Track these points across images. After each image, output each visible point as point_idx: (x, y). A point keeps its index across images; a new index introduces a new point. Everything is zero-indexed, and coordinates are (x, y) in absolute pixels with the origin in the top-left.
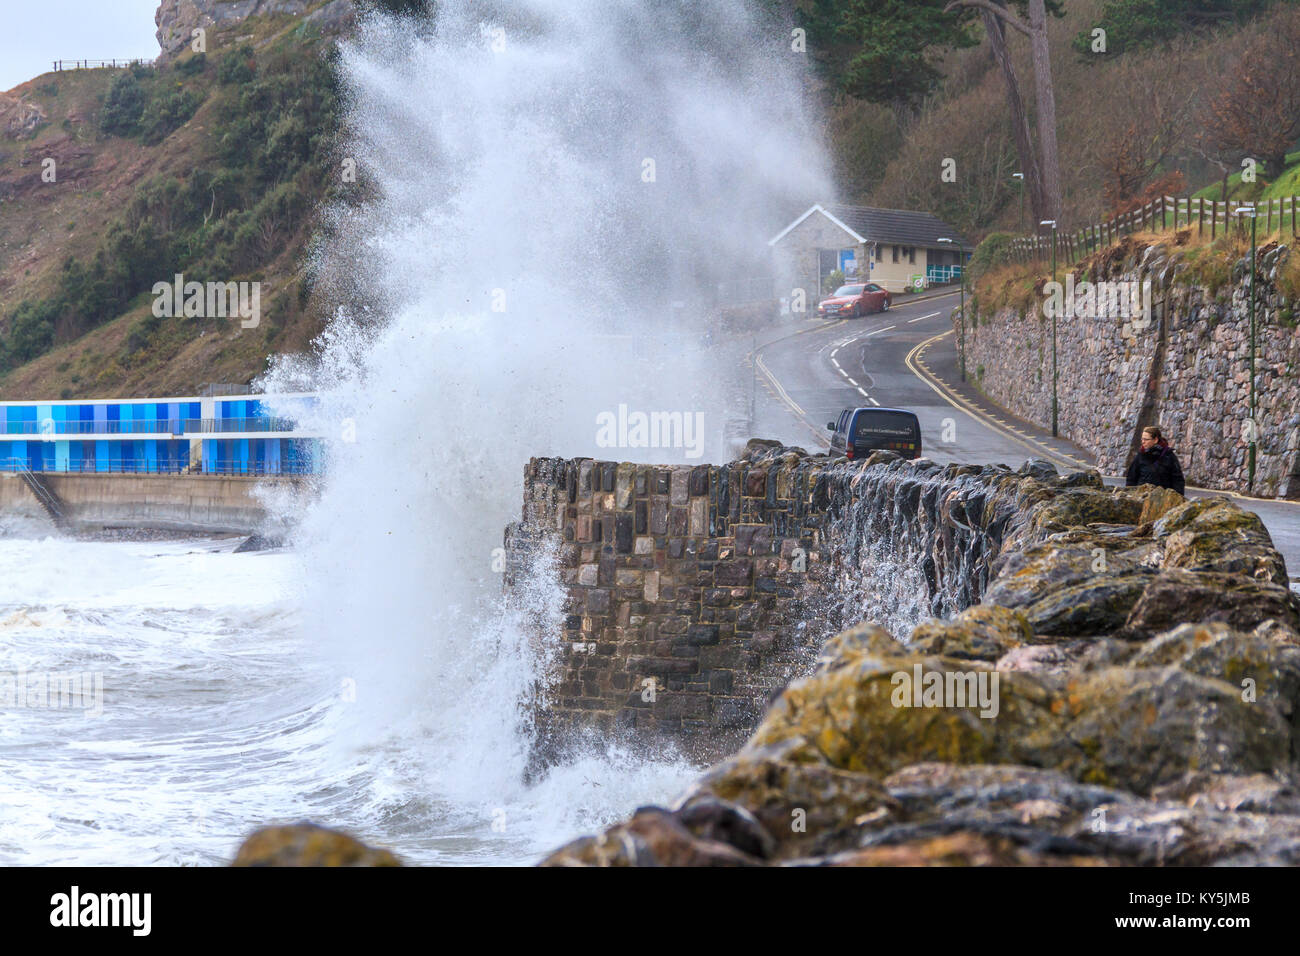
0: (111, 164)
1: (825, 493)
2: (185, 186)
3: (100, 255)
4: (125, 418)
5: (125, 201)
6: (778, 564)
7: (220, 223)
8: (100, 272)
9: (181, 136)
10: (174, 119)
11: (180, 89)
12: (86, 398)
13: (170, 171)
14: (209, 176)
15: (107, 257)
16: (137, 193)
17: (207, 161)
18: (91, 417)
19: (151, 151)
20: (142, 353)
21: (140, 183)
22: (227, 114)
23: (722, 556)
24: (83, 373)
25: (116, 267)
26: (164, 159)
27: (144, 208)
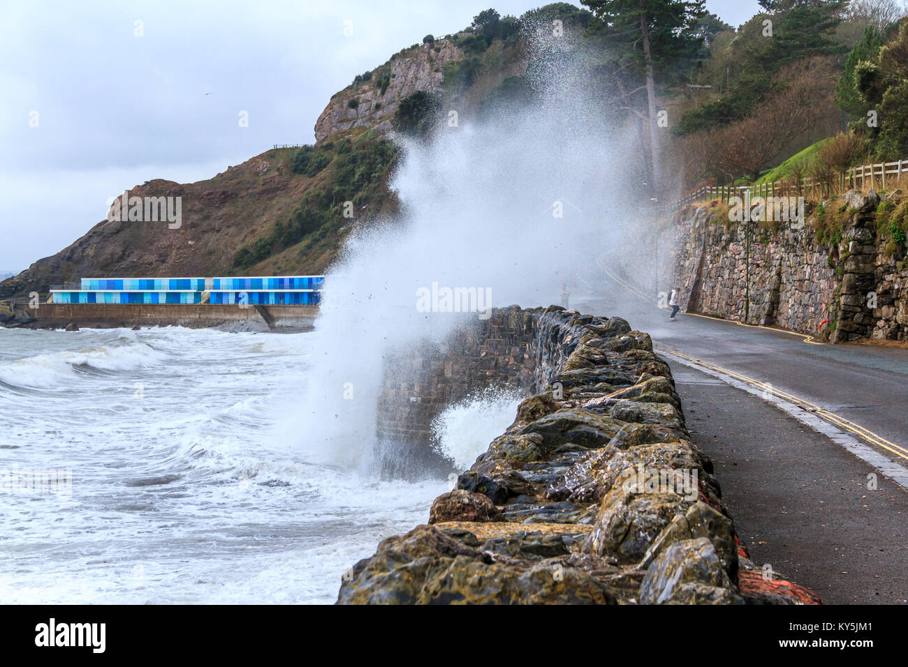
0: (296, 184)
1: (531, 325)
2: (323, 193)
3: (290, 220)
4: (296, 283)
5: (300, 199)
6: (509, 359)
7: (336, 208)
8: (290, 226)
9: (322, 174)
10: (321, 166)
11: (322, 156)
12: (283, 275)
13: (318, 187)
14: (333, 190)
15: (293, 221)
16: (304, 196)
17: (333, 183)
18: (283, 283)
19: (311, 179)
20: (305, 258)
21: (307, 191)
22: (341, 165)
23: (483, 355)
24: (282, 266)
25: (296, 224)
26: (315, 183)
27: (307, 202)
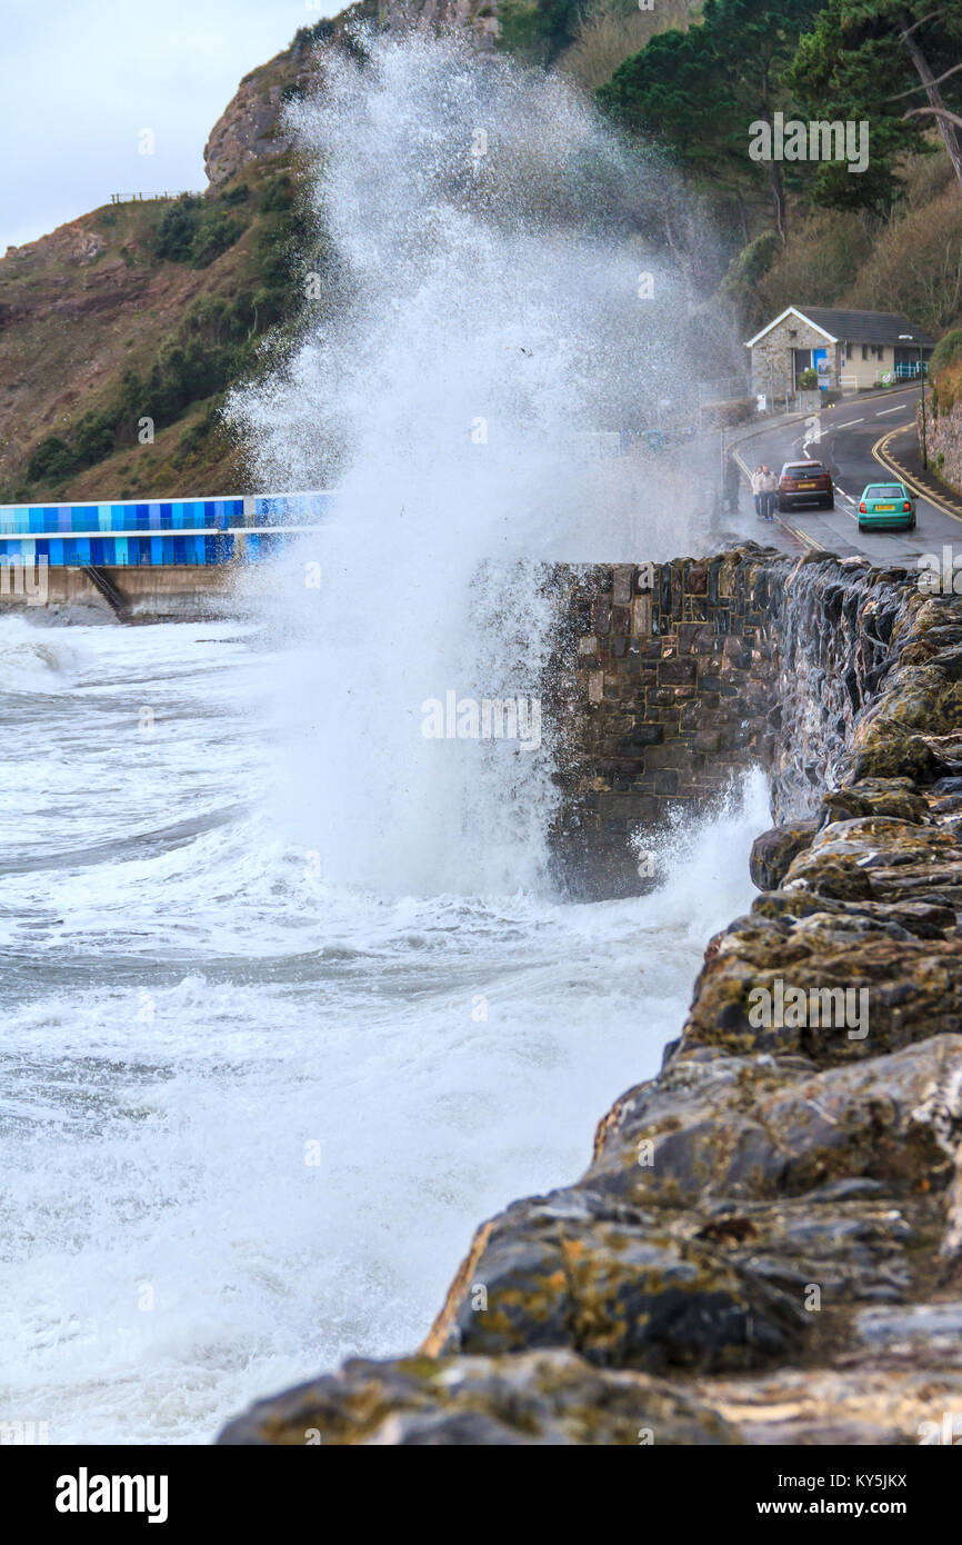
0: (165, 285)
2: (231, 305)
3: (156, 369)
4: (177, 515)
5: (177, 319)
6: (721, 662)
7: (262, 338)
8: (155, 383)
9: (226, 260)
10: (221, 243)
11: (225, 217)
12: (143, 498)
13: (217, 291)
14: (251, 295)
15: (162, 370)
16: (188, 313)
17: (251, 282)
18: (147, 516)
19: (201, 273)
20: (193, 457)
21: (192, 303)
22: (268, 239)
24: (140, 476)
25: (170, 379)
26: (211, 281)
27: (194, 325)
